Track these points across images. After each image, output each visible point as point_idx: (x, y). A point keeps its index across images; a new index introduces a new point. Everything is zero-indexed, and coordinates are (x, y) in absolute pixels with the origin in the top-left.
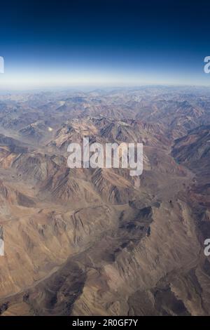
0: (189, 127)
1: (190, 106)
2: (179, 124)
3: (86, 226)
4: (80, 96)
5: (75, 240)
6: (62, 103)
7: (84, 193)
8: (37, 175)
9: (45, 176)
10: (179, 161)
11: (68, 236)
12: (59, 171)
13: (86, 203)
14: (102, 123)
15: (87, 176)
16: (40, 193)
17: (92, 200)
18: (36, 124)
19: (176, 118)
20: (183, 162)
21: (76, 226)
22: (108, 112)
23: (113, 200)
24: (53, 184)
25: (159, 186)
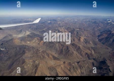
0: (100, 31)
1: (98, 23)
2: (96, 30)
3: (84, 68)
4: (54, 19)
5: (82, 74)
6: (49, 22)
7: (76, 56)
8: (56, 49)
9: (59, 49)
10: (103, 43)
11: (79, 72)
12: (64, 47)
13: (78, 59)
14: (69, 29)
15: (74, 49)
16: (59, 55)
17: (80, 58)
18: (45, 29)
19: (94, 27)
20: (105, 44)
21: (80, 68)
22: (68, 25)
23: (87, 58)
24: (63, 52)
25: (102, 53)
